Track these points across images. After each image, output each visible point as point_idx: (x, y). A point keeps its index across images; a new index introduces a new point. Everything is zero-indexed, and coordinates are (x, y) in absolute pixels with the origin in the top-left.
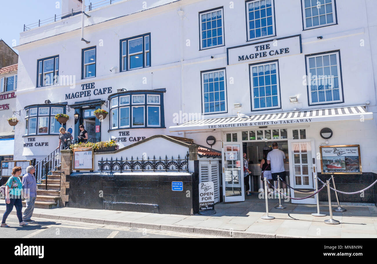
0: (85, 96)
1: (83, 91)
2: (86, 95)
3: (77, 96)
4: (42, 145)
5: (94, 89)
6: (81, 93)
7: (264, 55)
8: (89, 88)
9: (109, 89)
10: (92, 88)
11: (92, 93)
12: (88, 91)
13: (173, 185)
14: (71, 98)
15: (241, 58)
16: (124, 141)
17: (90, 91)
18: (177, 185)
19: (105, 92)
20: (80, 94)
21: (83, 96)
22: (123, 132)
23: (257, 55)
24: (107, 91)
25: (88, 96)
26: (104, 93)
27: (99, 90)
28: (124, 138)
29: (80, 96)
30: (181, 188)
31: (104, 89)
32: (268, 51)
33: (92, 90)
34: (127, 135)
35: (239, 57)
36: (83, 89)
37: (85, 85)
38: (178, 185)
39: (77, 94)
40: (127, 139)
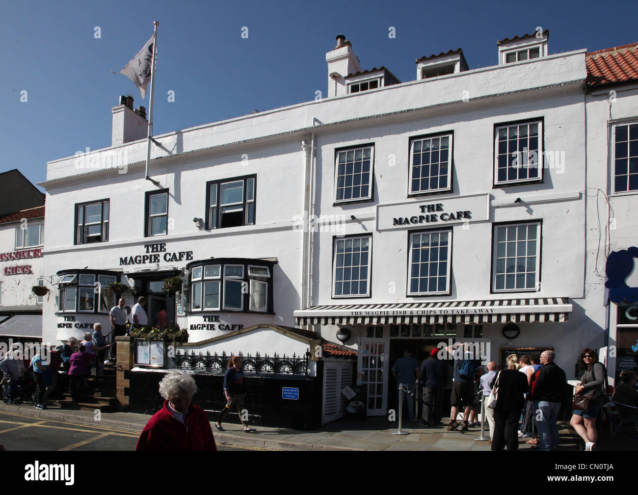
0: (151, 262)
1: (148, 255)
2: (153, 261)
3: (138, 262)
4: (86, 328)
5: (164, 253)
6: (144, 257)
7: (433, 218)
8: (157, 251)
9: (189, 255)
10: (161, 251)
11: (161, 258)
12: (155, 255)
13: (284, 391)
14: (129, 264)
15: (397, 222)
16: (211, 329)
17: (159, 255)
18: (290, 392)
19: (182, 258)
20: (142, 259)
21: (147, 261)
22: (209, 317)
23: (422, 218)
24: (185, 257)
25: (155, 261)
26: (180, 260)
27: (172, 255)
28: (211, 325)
29: (142, 262)
30: (296, 396)
31: (180, 253)
32: (439, 214)
33: (162, 254)
34: (215, 321)
35: (395, 219)
36: (148, 252)
37: (150, 245)
38: (292, 392)
39: (139, 258)
40: (216, 327)
